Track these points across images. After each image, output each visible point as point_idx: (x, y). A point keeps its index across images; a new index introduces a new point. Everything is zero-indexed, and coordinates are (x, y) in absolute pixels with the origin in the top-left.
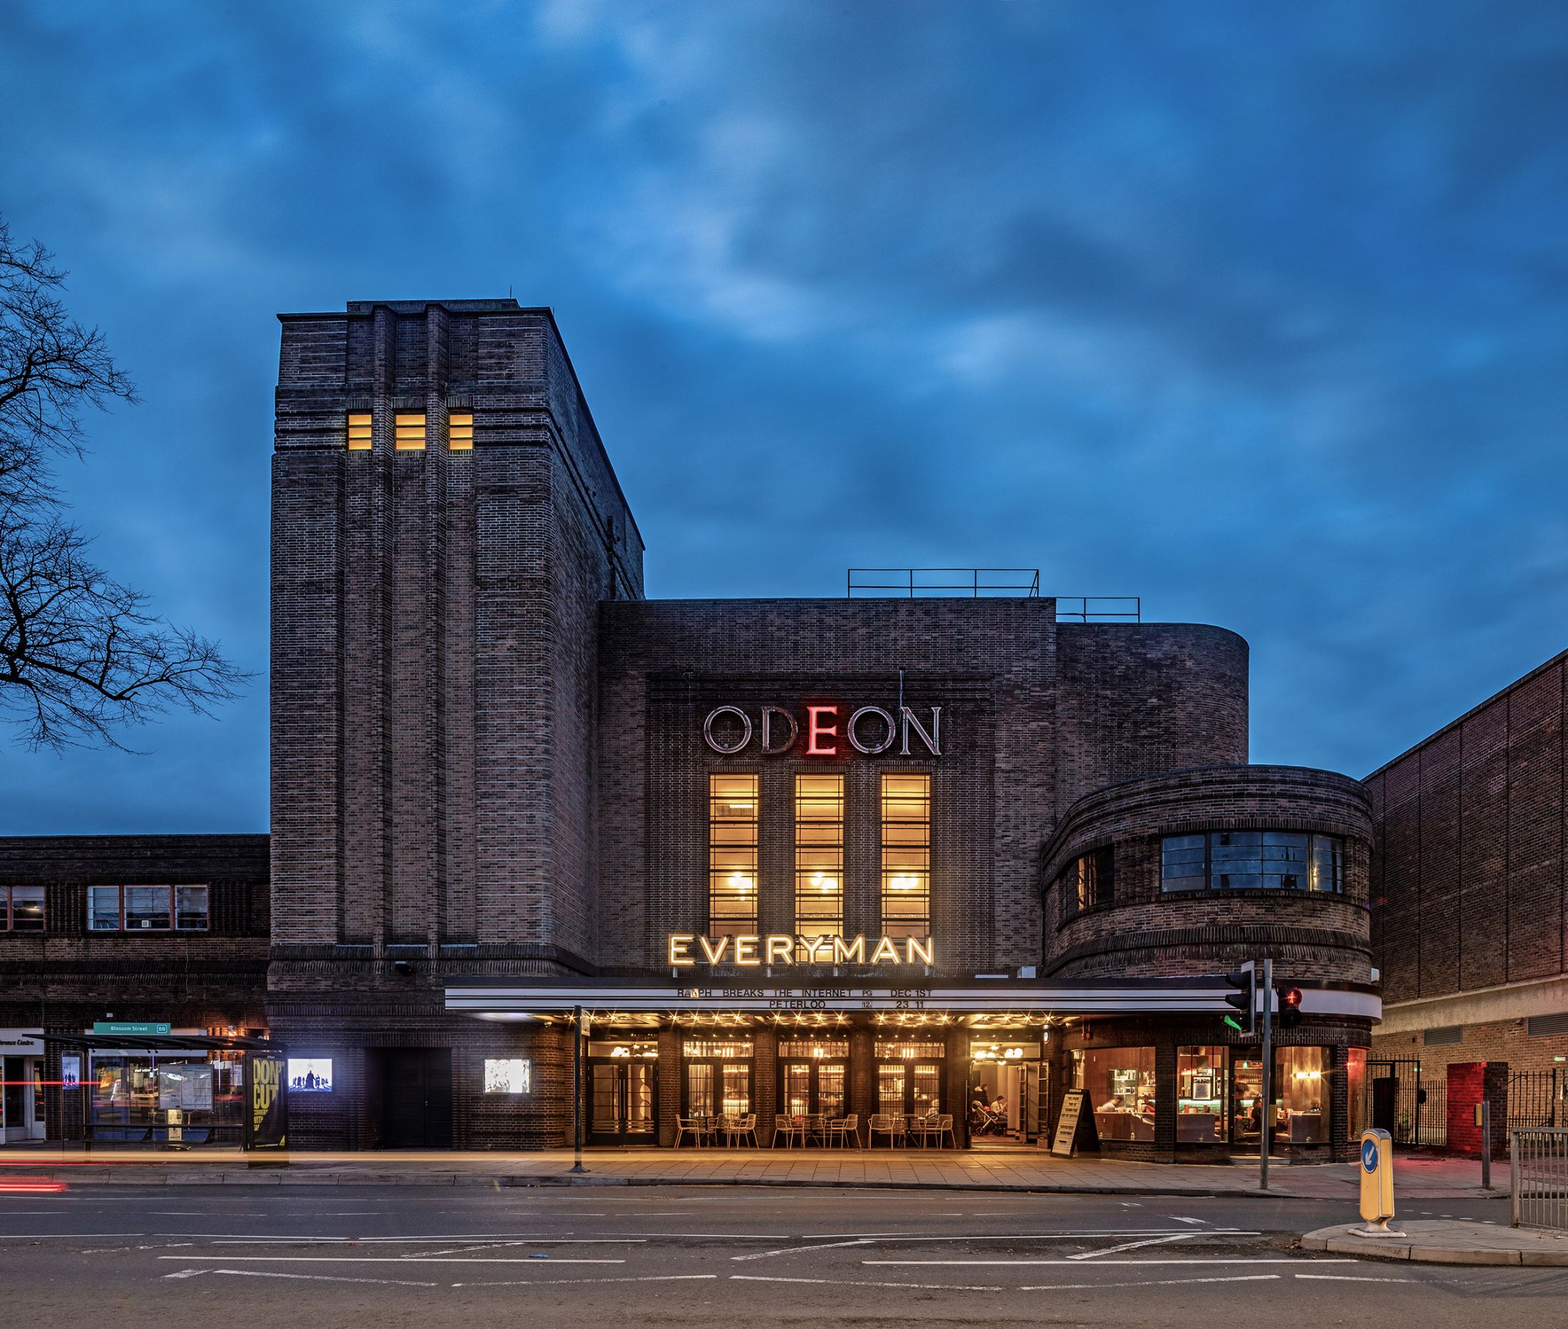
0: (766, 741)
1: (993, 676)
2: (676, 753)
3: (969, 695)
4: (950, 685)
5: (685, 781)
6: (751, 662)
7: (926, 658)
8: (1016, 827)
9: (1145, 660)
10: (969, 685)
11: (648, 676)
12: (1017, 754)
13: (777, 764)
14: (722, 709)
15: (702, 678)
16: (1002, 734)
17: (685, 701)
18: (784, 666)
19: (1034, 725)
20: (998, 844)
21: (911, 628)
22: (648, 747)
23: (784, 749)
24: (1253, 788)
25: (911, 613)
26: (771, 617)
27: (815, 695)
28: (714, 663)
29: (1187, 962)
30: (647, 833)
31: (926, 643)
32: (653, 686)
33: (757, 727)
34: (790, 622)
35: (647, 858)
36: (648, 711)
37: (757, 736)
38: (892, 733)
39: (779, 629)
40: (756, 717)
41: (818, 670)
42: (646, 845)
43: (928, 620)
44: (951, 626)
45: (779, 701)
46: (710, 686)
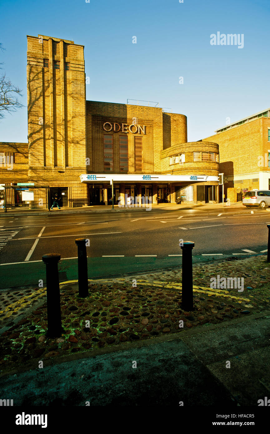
0: (115, 129)
1: (153, 121)
2: (98, 130)
3: (149, 124)
4: (146, 121)
5: (100, 136)
6: (111, 114)
7: (142, 116)
8: (157, 147)
9: (174, 119)
10: (149, 122)
11: (92, 115)
12: (157, 134)
13: (116, 133)
14: (107, 123)
15: (102, 117)
16: (154, 131)
17: (99, 121)
18: (117, 116)
19: (159, 130)
20: (154, 150)
21: (139, 111)
22: (92, 129)
23: (118, 131)
24: (207, 145)
25: (139, 108)
26: (114, 106)
27: (123, 121)
28: (104, 114)
29: (199, 172)
30: (92, 145)
31: (142, 114)
32: (93, 117)
33: (113, 126)
34: (118, 108)
35: (92, 150)
36: (92, 122)
37: (113, 128)
38: (137, 129)
39: (116, 109)
40: (113, 124)
41: (123, 117)
42: (92, 148)
43: (142, 110)
44: (146, 111)
45: (116, 122)
46: (104, 118)
